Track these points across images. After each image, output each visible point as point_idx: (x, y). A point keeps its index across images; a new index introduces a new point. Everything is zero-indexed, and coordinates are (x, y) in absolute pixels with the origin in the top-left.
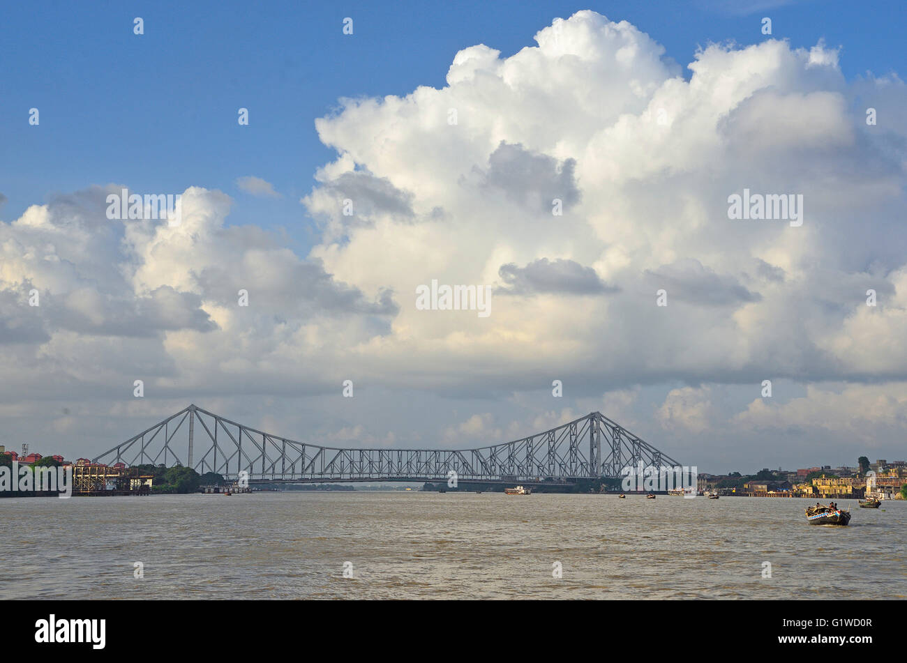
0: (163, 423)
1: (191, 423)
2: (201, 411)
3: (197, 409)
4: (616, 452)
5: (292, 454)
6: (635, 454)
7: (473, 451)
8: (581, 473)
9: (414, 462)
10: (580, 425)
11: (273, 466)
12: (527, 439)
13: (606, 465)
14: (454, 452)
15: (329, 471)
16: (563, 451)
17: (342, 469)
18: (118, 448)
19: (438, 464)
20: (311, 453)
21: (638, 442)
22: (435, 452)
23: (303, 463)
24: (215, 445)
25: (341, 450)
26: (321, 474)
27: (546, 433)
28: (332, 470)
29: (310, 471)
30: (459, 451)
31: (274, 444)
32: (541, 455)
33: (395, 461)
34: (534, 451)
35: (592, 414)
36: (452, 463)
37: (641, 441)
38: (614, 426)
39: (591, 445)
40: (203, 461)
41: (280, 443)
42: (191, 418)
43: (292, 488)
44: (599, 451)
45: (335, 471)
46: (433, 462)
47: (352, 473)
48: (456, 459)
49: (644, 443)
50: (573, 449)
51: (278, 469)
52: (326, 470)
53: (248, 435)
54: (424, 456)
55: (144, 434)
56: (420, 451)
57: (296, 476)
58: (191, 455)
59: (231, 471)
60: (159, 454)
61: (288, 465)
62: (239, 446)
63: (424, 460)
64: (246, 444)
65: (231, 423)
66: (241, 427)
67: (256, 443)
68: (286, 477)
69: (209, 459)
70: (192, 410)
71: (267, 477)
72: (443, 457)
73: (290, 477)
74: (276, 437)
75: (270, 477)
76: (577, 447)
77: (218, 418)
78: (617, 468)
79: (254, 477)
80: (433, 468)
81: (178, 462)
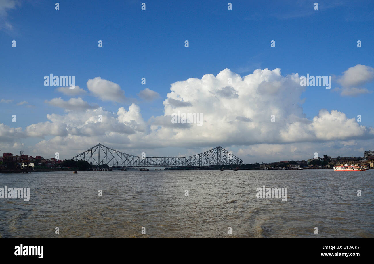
0: (89, 150)
1: (99, 149)
2: (102, 145)
4: (225, 158)
5: (130, 159)
7: (184, 158)
8: (216, 164)
9: (167, 161)
10: (215, 150)
11: (124, 162)
12: (199, 154)
13: (222, 162)
14: (178, 158)
15: (141, 164)
16: (210, 157)
17: (145, 163)
18: (77, 156)
20: (135, 158)
21: (231, 155)
22: (173, 158)
23: (133, 161)
24: (106, 156)
25: (145, 158)
26: (139, 165)
27: (205, 153)
28: (142, 164)
29: (135, 164)
30: (180, 158)
31: (125, 156)
32: (204, 159)
33: (161, 161)
34: (202, 157)
35: (218, 147)
38: (224, 150)
39: (218, 156)
40: (103, 161)
41: (126, 156)
42: (99, 148)
44: (220, 158)
45: (143, 164)
46: (172, 161)
47: (148, 164)
48: (179, 160)
50: (213, 157)
51: (126, 163)
52: (140, 163)
53: (117, 153)
54: (170, 160)
55: (85, 152)
56: (168, 158)
57: (131, 166)
58: (99, 159)
59: (111, 164)
60: (89, 159)
61: (128, 162)
62: (114, 156)
63: (169, 160)
64: (116, 156)
65: (111, 149)
66: (114, 151)
67: (119, 155)
68: (128, 166)
69: (105, 160)
70: (99, 145)
71: (122, 166)
72: (175, 160)
73: (129, 166)
74: (125, 154)
75: (123, 166)
76: (214, 157)
77: (107, 148)
78: (225, 162)
79: (118, 166)
80: (172, 163)
81: (95, 161)
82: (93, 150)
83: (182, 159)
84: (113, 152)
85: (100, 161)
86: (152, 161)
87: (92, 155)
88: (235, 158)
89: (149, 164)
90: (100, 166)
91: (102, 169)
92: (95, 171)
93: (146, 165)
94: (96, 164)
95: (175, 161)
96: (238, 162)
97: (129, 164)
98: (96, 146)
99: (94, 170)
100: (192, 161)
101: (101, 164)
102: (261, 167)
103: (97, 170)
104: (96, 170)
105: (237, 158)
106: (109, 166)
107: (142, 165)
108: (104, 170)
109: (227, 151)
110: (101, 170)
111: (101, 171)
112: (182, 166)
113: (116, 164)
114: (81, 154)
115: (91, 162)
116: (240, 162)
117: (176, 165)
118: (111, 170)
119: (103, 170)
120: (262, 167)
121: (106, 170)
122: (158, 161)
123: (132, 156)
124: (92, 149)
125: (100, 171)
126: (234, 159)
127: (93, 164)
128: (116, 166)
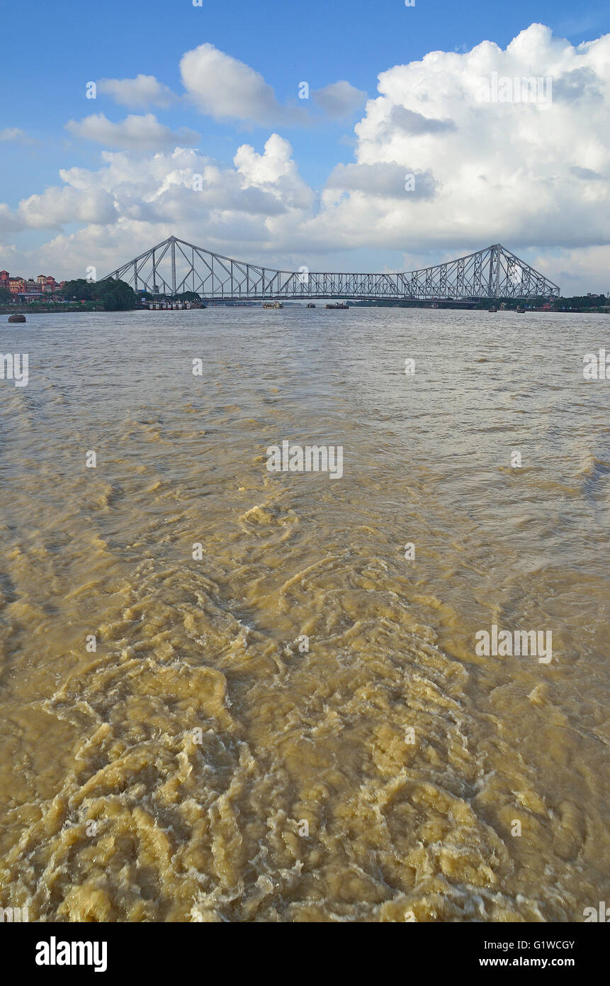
0: (147, 253)
1: (173, 250)
2: (179, 241)
3: (176, 240)
5: (254, 277)
8: (484, 295)
9: (352, 283)
11: (240, 286)
14: (382, 275)
15: (284, 290)
17: (295, 289)
18: (118, 272)
19: (370, 285)
23: (263, 284)
24: (193, 269)
25: (293, 274)
26: (279, 293)
27: (456, 261)
28: (287, 289)
29: (269, 290)
30: (388, 275)
31: (241, 269)
32: (452, 278)
33: (337, 282)
34: (448, 274)
36: (382, 284)
40: (184, 282)
41: (245, 269)
42: (173, 246)
44: (498, 277)
45: (289, 290)
46: (366, 284)
47: (302, 292)
48: (385, 281)
50: (478, 275)
51: (244, 289)
52: (282, 289)
53: (219, 262)
54: (360, 279)
55: (136, 261)
56: (357, 274)
57: (258, 295)
58: (174, 277)
59: (206, 291)
60: (149, 278)
62: (212, 270)
63: (359, 282)
65: (205, 251)
66: (213, 255)
67: (226, 270)
68: (248, 296)
70: (172, 241)
71: (235, 296)
72: (375, 280)
73: (253, 295)
74: (241, 263)
75: (237, 295)
77: (195, 248)
78: (510, 289)
79: (224, 295)
80: (366, 288)
81: (164, 283)
82: (157, 255)
83: (394, 278)
86: (313, 283)
87: (155, 266)
89: (305, 291)
90: (176, 295)
92: (154, 309)
93: (297, 294)
94: (168, 292)
95: (374, 282)
97: (253, 290)
98: (164, 243)
99: (151, 306)
100: (419, 285)
101: (180, 291)
103: (161, 308)
104: (157, 306)
106: (201, 296)
107: (287, 292)
110: (169, 306)
111: (172, 309)
112: (392, 296)
113: (220, 291)
114: (129, 265)
115: (155, 288)
117: (377, 296)
118: (203, 307)
119: (177, 308)
122: (329, 283)
123: (259, 268)
124: (153, 251)
125: (167, 309)
127: (161, 291)
128: (220, 296)
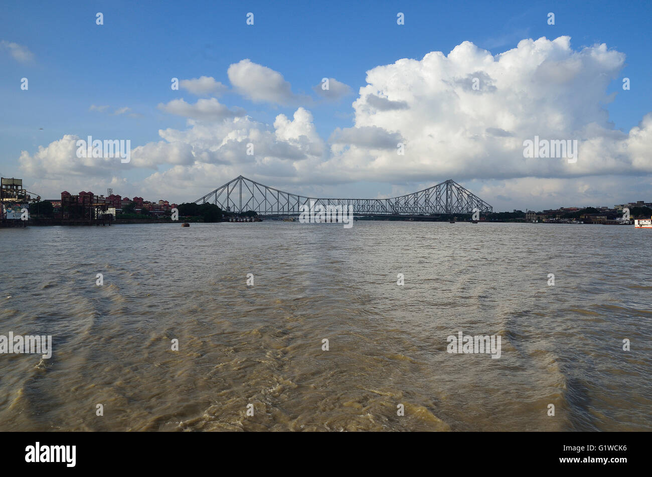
0: (224, 187)
1: (241, 185)
2: (245, 178)
3: (243, 178)
4: (460, 201)
5: (293, 201)
6: (469, 201)
7: (386, 200)
8: (443, 212)
10: (442, 186)
11: (283, 207)
12: (414, 194)
13: (454, 208)
14: (377, 200)
16: (433, 199)
18: (204, 198)
19: (368, 207)
20: (303, 200)
21: (471, 195)
22: (367, 200)
23: (299, 206)
24: (253, 196)
25: (318, 199)
27: (424, 191)
30: (380, 200)
31: (284, 197)
32: (422, 202)
34: (419, 199)
35: (447, 181)
36: (376, 206)
37: (473, 195)
38: (459, 187)
39: (447, 197)
40: (247, 205)
41: (286, 196)
42: (241, 182)
43: (282, 219)
44: (451, 200)
46: (366, 205)
48: (378, 204)
49: (474, 196)
50: (438, 199)
51: (286, 209)
53: (270, 191)
54: (361, 203)
55: (217, 191)
56: (359, 200)
57: (295, 213)
58: (241, 201)
59: (261, 210)
60: (225, 201)
61: (291, 207)
62: (265, 197)
64: (270, 197)
65: (261, 185)
66: (266, 187)
67: (274, 196)
68: (290, 213)
69: (250, 204)
70: (240, 178)
71: (280, 213)
72: (371, 203)
73: (292, 213)
74: (284, 193)
75: (282, 213)
76: (440, 199)
77: (254, 183)
78: (460, 208)
79: (273, 213)
80: (366, 208)
81: (234, 205)
82: (230, 187)
83: (384, 202)
84: (263, 189)
85: (243, 204)
86: (331, 205)
87: (228, 194)
88: (478, 201)
90: (242, 213)
91: (245, 219)
92: (232, 221)
94: (237, 210)
95: (371, 205)
96: (483, 208)
97: (292, 210)
98: (235, 180)
99: (230, 220)
100: (400, 206)
101: (245, 210)
102: (527, 218)
103: (236, 221)
104: (234, 220)
105: (482, 201)
106: (258, 214)
108: (248, 220)
109: (464, 189)
110: (242, 220)
111: (243, 222)
112: (383, 213)
113: (270, 210)
114: (210, 195)
115: (228, 207)
116: (487, 208)
117: (373, 213)
118: (261, 221)
119: (246, 221)
120: (529, 218)
121: (251, 221)
122: (341, 205)
123: (296, 196)
124: (228, 185)
125: (240, 221)
126: (476, 202)
127: (232, 210)
128: (270, 213)
